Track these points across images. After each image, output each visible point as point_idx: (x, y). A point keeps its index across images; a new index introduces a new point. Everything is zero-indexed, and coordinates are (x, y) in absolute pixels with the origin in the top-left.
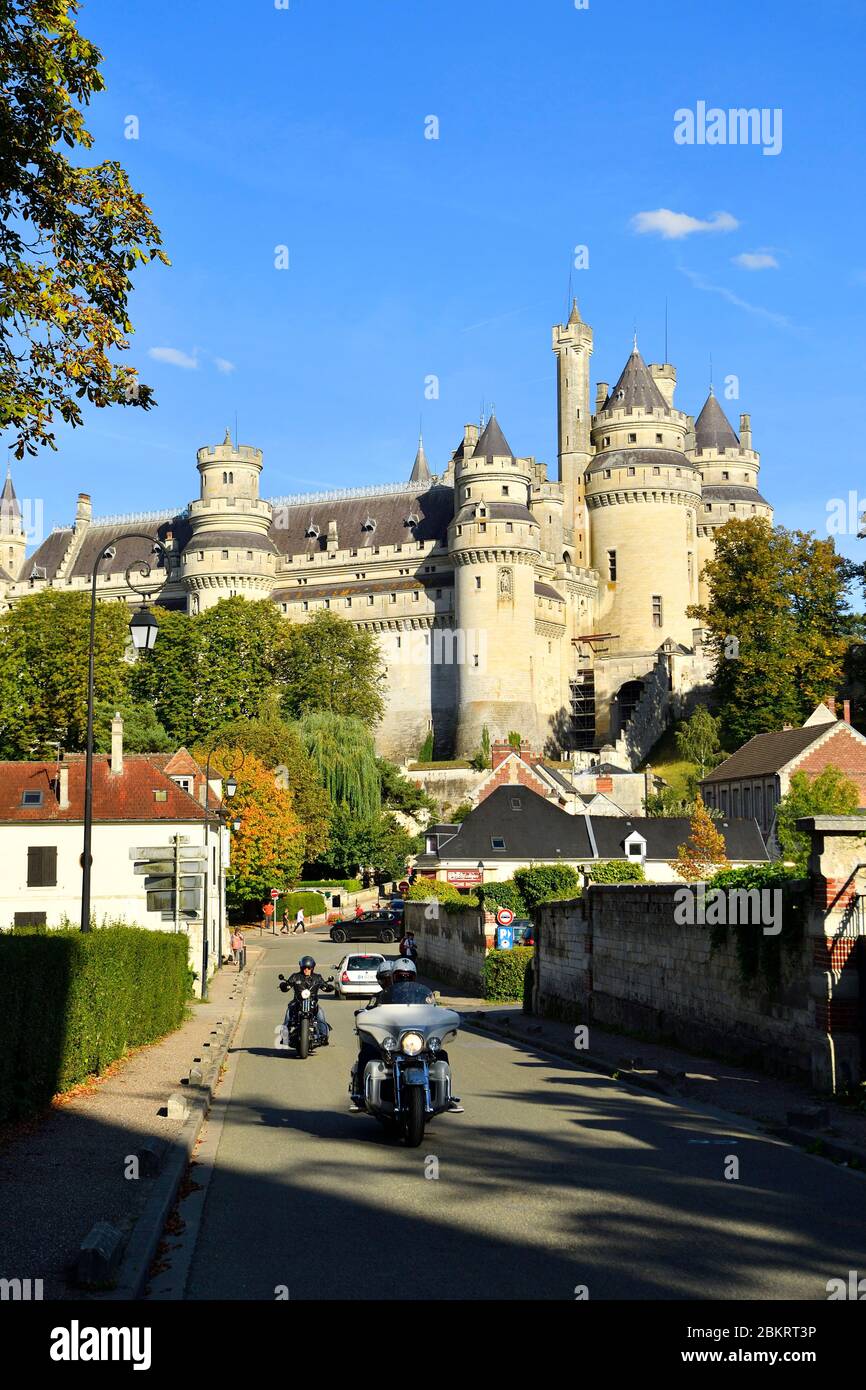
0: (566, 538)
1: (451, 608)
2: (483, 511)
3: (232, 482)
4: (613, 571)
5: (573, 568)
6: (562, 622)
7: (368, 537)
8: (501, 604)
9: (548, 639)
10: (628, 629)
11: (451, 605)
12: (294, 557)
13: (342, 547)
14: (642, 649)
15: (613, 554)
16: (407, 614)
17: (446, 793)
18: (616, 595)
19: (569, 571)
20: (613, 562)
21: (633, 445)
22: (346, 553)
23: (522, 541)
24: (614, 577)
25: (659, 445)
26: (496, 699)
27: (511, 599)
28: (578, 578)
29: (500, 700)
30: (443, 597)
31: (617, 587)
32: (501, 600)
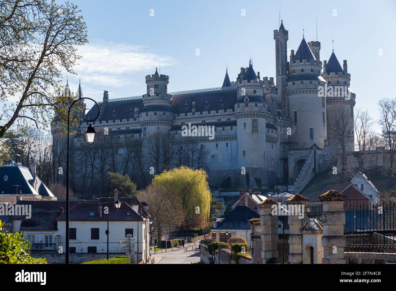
0: (279, 107)
1: (236, 133)
2: (247, 99)
3: (158, 88)
4: (296, 119)
5: (281, 118)
6: (277, 137)
7: (207, 107)
8: (253, 133)
9: (271, 144)
10: (301, 140)
11: (236, 132)
12: (180, 114)
13: (197, 111)
14: (306, 147)
15: (296, 112)
16: (221, 135)
17: (233, 200)
18: (296, 128)
19: (279, 119)
20: (296, 116)
21: (303, 73)
22: (199, 113)
23: (261, 110)
24: (296, 121)
25: (312, 73)
26: (251, 167)
27: (257, 131)
28: (283, 121)
29: (253, 167)
30: (233, 129)
31: (297, 124)
32: (253, 132)
